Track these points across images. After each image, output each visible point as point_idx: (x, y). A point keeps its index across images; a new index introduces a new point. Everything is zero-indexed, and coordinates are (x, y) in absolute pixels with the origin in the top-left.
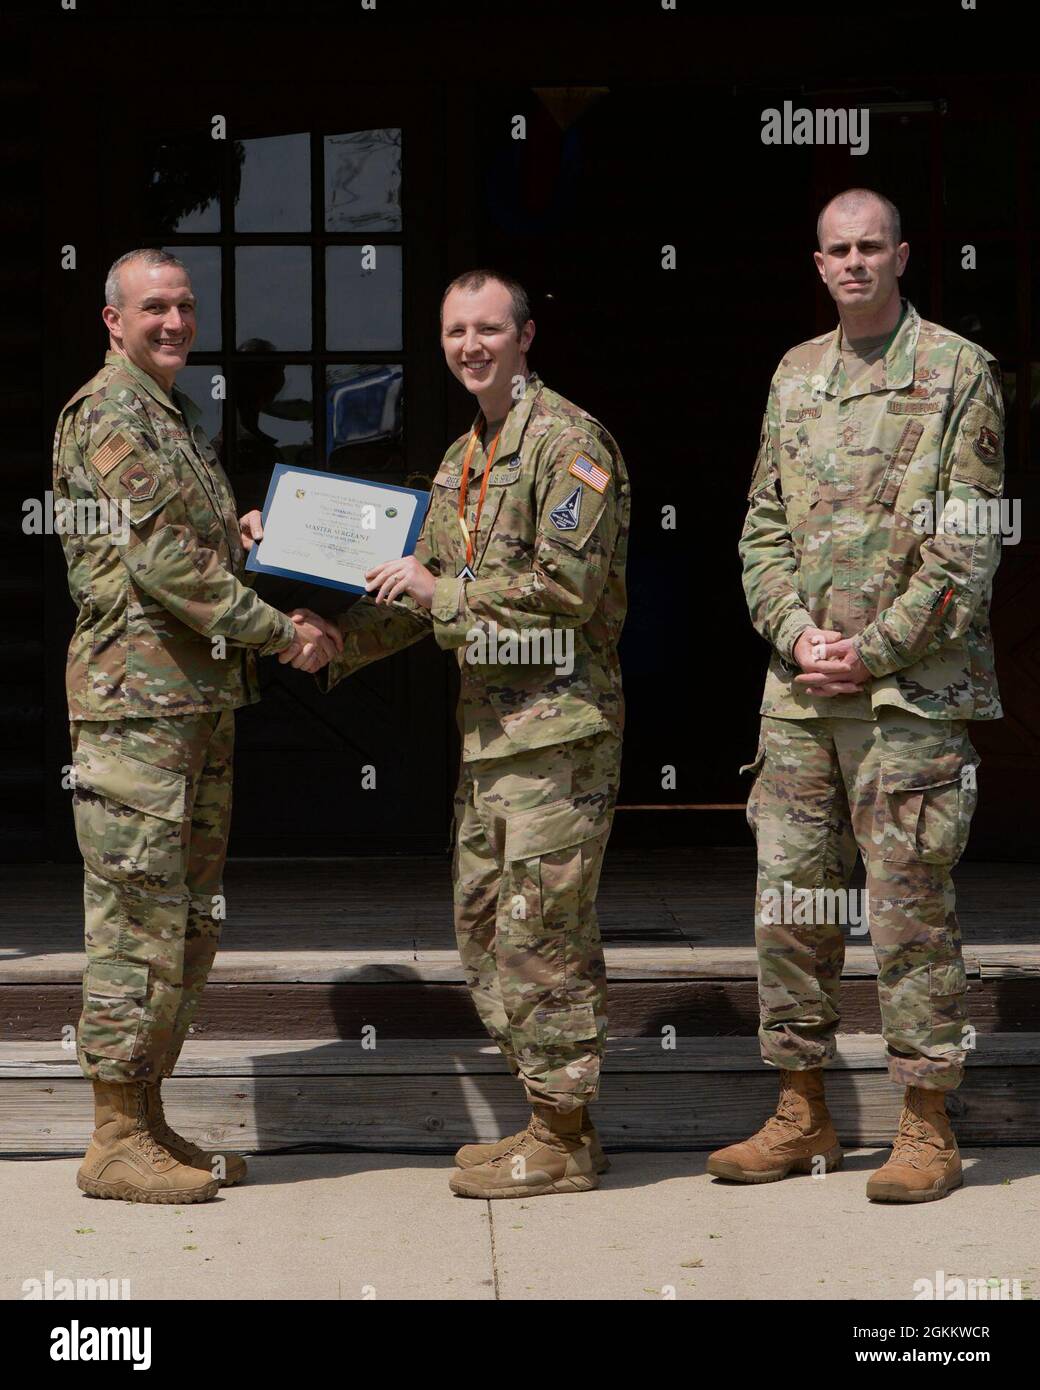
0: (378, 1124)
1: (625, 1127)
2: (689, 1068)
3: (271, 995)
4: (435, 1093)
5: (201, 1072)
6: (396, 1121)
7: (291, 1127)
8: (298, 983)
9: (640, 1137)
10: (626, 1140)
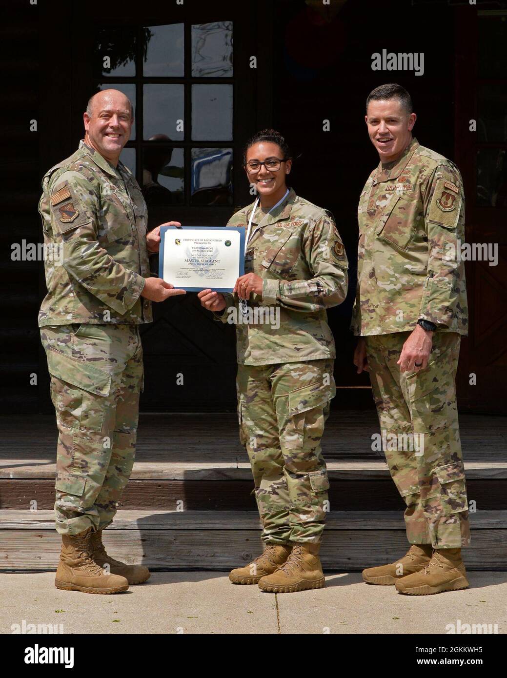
0: (217, 556)
1: (349, 559)
2: (384, 528)
3: (160, 486)
4: (247, 540)
5: (122, 527)
6: (226, 555)
7: (170, 557)
8: (174, 480)
9: (357, 564)
10: (350, 566)
